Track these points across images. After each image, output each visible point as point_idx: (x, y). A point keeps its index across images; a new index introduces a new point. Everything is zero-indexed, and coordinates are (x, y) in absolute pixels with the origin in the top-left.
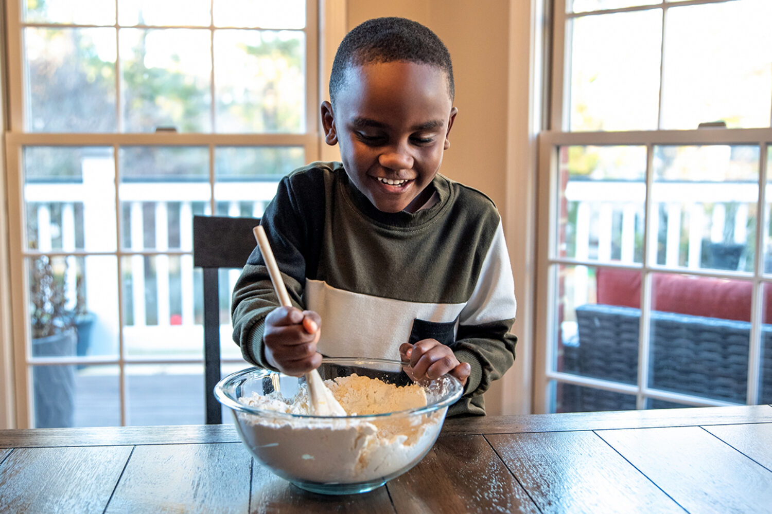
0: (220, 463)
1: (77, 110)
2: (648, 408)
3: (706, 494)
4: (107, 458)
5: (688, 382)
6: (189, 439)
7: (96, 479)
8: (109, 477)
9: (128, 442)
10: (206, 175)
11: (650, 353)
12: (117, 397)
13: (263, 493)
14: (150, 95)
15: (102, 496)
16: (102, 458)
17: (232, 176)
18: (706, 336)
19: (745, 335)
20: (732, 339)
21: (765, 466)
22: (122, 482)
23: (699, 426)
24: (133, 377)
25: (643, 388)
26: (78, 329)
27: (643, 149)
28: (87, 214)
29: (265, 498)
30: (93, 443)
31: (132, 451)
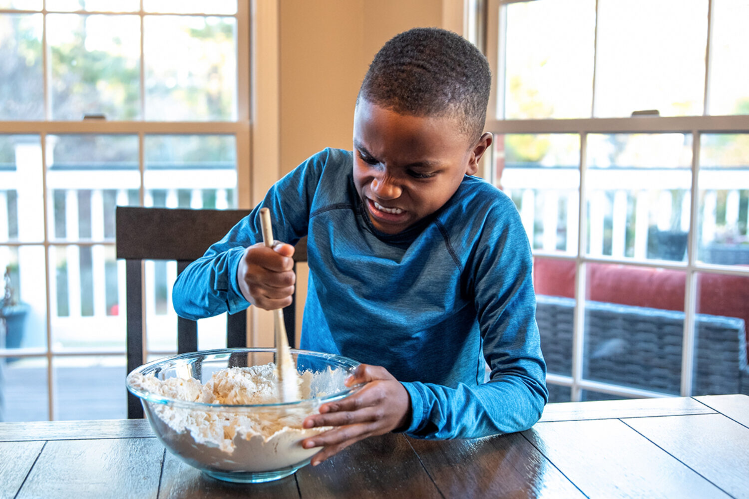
0: (131, 459)
1: (16, 95)
2: (583, 400)
3: (617, 487)
4: (18, 454)
5: (623, 373)
6: (102, 434)
7: (4, 475)
8: (18, 473)
9: (40, 437)
10: (135, 163)
11: (585, 344)
12: (45, 389)
13: (172, 489)
14: (91, 78)
15: (8, 493)
16: (12, 454)
17: (176, 163)
18: (641, 326)
19: (679, 325)
20: (668, 329)
21: (679, 459)
22: (30, 478)
23: (618, 419)
24: (61, 370)
25: (578, 379)
26: (7, 321)
27: (577, 137)
28: (21, 202)
29: (173, 493)
30: (4, 439)
31: (44, 447)
